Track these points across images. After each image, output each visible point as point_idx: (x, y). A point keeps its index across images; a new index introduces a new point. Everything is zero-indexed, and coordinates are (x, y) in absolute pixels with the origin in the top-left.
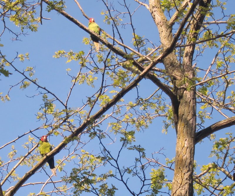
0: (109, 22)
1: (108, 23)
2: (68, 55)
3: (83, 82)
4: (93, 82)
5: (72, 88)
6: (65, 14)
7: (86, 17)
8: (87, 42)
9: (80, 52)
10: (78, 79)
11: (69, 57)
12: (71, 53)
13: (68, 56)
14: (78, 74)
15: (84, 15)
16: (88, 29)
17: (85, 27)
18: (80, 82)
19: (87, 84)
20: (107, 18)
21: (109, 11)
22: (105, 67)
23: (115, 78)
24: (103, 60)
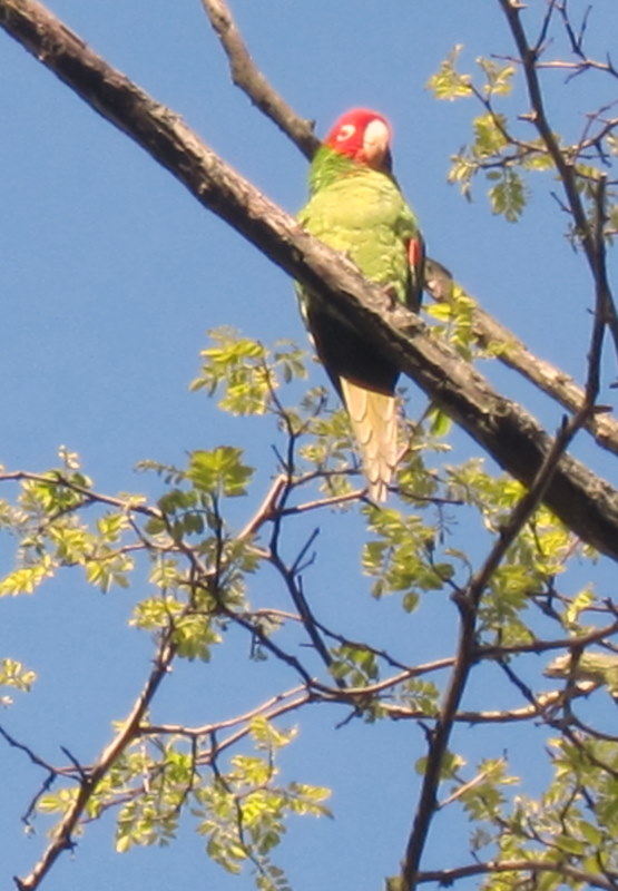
0: (516, 187)
1: (501, 202)
2: (32, 505)
3: (166, 822)
4: (271, 840)
5: (38, 878)
6: (52, 36)
7: (264, 105)
8: (246, 388)
9: (207, 461)
10: (116, 783)
11: (32, 525)
12: (62, 482)
13: (20, 515)
14: (123, 728)
15: (243, 83)
16: (291, 224)
17: (261, 204)
18: (127, 826)
19: (212, 848)
20: (495, 136)
21: (530, 59)
22: (471, 652)
23: (517, 830)
24: (445, 574)
